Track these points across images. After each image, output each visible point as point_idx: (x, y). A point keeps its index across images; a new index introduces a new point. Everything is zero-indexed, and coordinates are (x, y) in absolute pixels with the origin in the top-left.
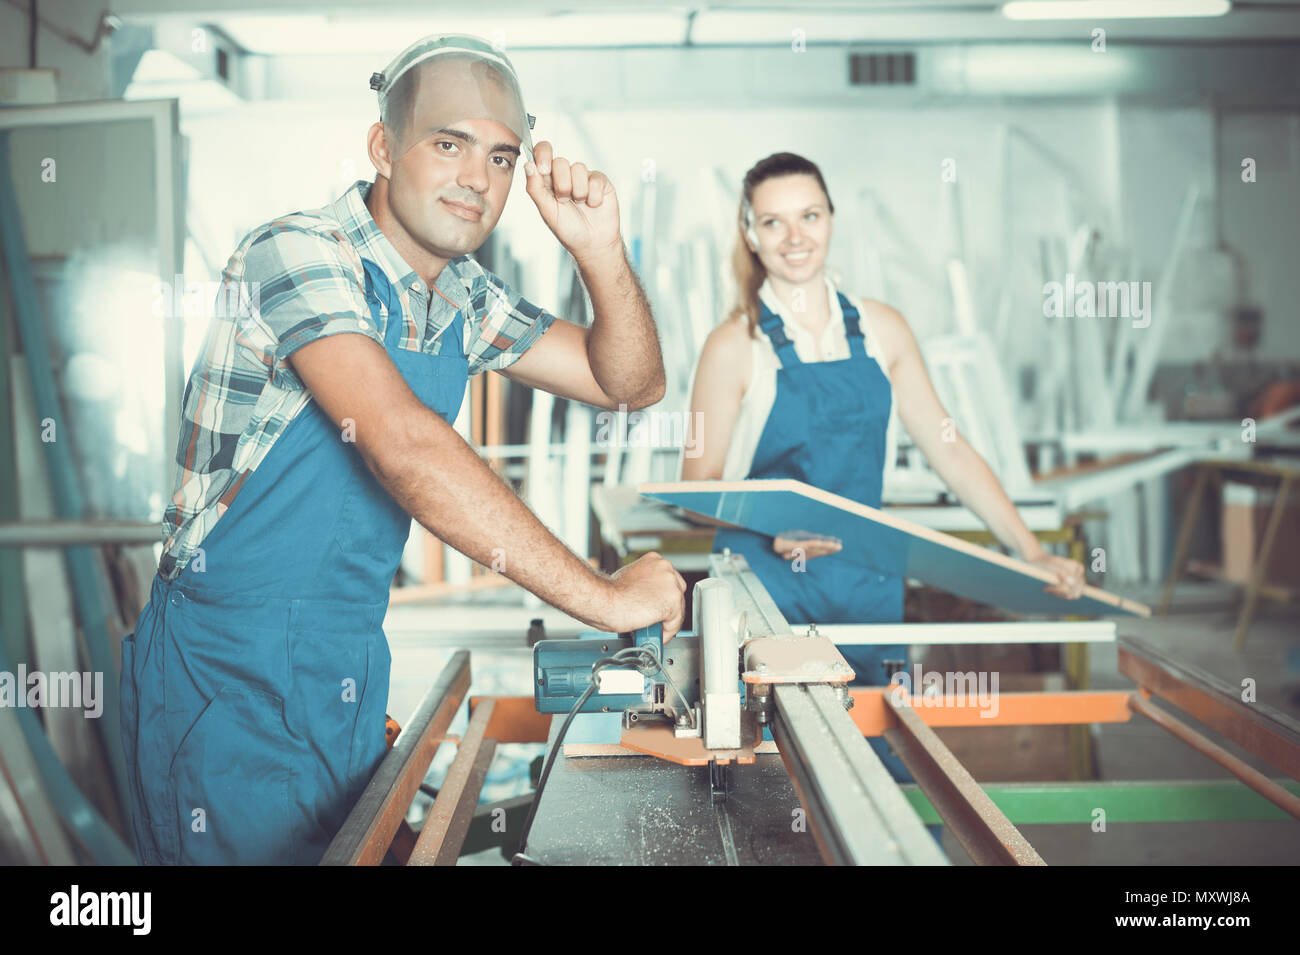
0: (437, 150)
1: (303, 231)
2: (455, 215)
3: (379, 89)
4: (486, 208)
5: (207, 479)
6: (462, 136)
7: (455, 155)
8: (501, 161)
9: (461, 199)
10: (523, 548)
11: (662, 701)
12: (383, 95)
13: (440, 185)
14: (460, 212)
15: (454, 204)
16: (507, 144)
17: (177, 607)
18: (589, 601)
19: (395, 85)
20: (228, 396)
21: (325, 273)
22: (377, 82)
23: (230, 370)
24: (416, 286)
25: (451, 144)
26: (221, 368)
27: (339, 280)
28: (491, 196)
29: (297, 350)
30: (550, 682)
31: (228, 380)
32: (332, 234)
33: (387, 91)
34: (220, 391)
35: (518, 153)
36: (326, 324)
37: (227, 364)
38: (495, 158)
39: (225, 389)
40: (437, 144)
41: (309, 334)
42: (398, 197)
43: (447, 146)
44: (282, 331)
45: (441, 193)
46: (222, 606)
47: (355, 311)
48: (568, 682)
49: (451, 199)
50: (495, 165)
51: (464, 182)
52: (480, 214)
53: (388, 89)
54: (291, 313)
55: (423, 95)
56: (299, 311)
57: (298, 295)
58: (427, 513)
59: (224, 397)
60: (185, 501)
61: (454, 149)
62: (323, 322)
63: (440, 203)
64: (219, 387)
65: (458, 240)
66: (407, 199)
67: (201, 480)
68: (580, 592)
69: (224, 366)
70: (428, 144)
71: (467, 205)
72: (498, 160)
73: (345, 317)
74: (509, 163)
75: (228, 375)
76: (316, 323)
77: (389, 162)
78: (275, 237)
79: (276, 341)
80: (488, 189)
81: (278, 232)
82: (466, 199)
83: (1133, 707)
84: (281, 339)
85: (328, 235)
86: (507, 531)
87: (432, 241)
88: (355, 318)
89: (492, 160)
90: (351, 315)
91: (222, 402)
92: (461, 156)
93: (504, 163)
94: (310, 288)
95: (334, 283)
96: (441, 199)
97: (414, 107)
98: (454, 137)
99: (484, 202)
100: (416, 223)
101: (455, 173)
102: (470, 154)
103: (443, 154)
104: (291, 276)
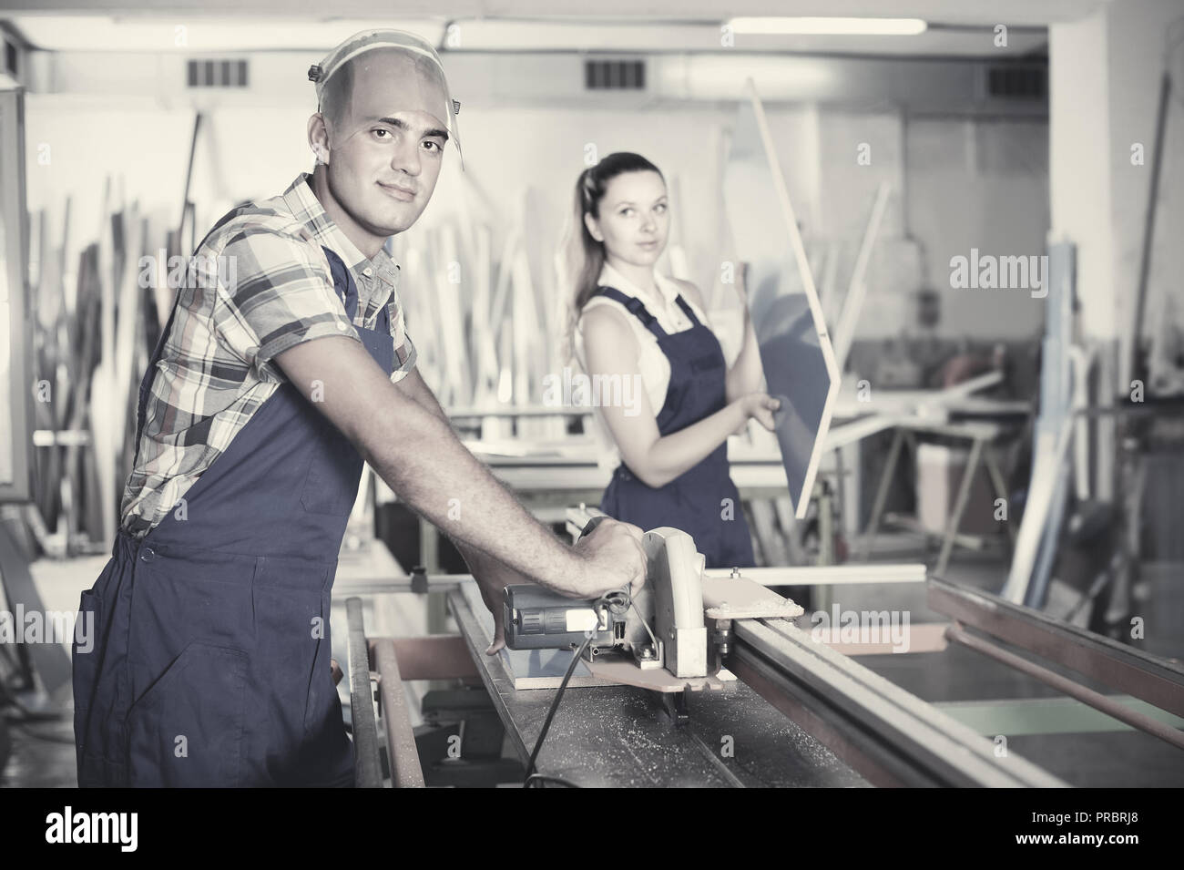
0: (373, 138)
1: (276, 233)
2: (391, 196)
3: (316, 81)
4: (419, 188)
5: (181, 450)
6: (395, 122)
7: (389, 141)
8: (431, 145)
9: (396, 182)
10: (504, 527)
11: (622, 637)
12: (321, 86)
13: (376, 170)
14: (395, 194)
15: (390, 187)
16: (436, 129)
17: (146, 563)
18: (564, 573)
19: (332, 76)
20: (210, 383)
21: (300, 273)
22: (314, 74)
23: (212, 359)
24: (368, 271)
25: (384, 131)
26: (202, 358)
27: (313, 280)
28: (422, 178)
29: (281, 353)
30: (524, 622)
31: (210, 367)
32: (301, 235)
33: (324, 82)
34: (202, 377)
35: (446, 137)
36: (308, 329)
37: (208, 354)
38: (426, 144)
39: (208, 377)
40: (372, 131)
41: (291, 337)
42: (338, 181)
43: (381, 133)
44: (264, 334)
45: (377, 177)
46: (192, 561)
47: (331, 311)
48: (540, 621)
49: (386, 183)
50: (426, 149)
51: (398, 166)
52: (413, 194)
53: (326, 80)
54: (271, 315)
55: (358, 87)
56: (280, 314)
57: (279, 297)
58: (416, 498)
59: (206, 384)
60: (158, 468)
61: (387, 135)
62: (305, 326)
63: (377, 185)
64: (201, 374)
65: (394, 219)
66: (346, 184)
67: (176, 452)
68: (556, 566)
69: (205, 356)
70: (364, 133)
71: (402, 187)
72: (428, 145)
73: (324, 321)
74: (439, 148)
75: (209, 365)
76: (298, 327)
77: (327, 149)
78: (248, 238)
79: (258, 343)
80: (420, 171)
81: (250, 234)
82: (401, 181)
83: (949, 638)
84: (264, 341)
85: (297, 235)
86: (489, 512)
87: (370, 221)
88: (333, 320)
89: (423, 145)
90: (328, 317)
91: (203, 389)
92: (394, 142)
93: (434, 148)
94: (289, 288)
95: (309, 284)
96: (379, 183)
97: (351, 98)
98: (388, 124)
99: (416, 183)
100: (356, 206)
101: (389, 159)
102: (402, 139)
103: (378, 141)
104: (269, 277)
